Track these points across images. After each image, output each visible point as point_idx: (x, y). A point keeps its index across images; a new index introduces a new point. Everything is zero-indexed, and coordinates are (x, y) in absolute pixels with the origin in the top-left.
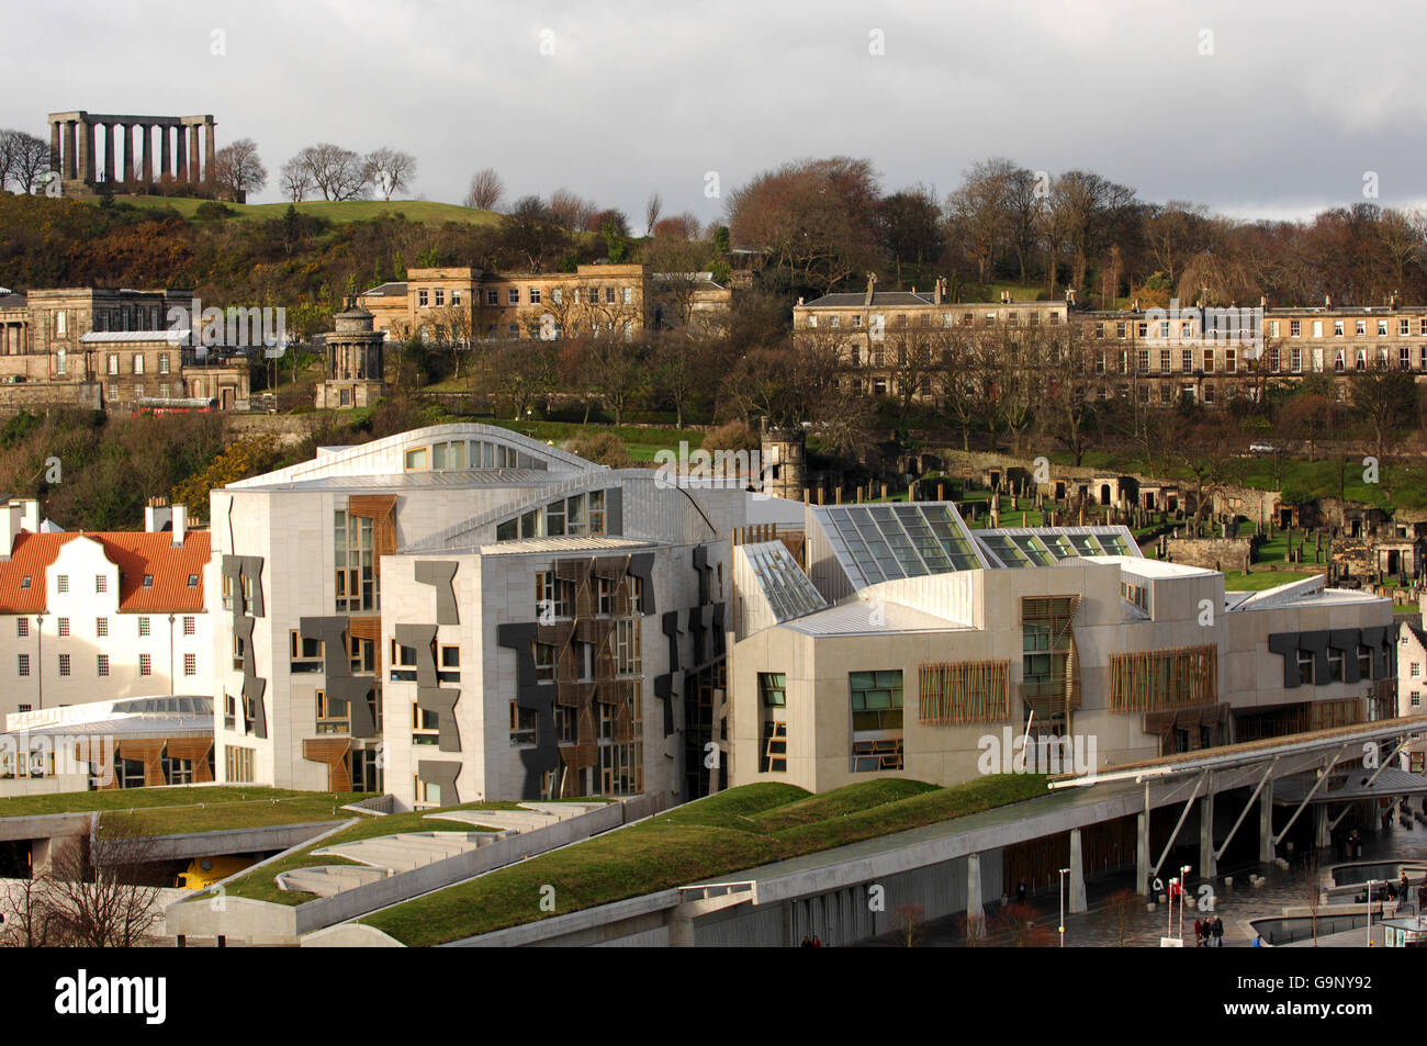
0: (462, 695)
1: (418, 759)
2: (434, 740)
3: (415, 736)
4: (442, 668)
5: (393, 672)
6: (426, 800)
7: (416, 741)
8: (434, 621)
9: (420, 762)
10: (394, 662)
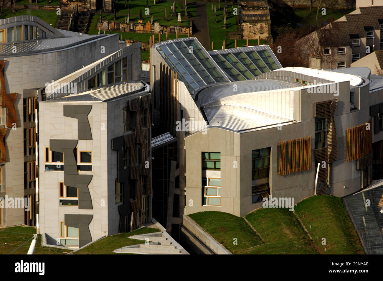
0: (94, 178)
1: (64, 214)
2: (74, 203)
3: (61, 201)
4: (79, 164)
5: (46, 166)
6: (67, 236)
7: (61, 203)
8: (76, 138)
9: (65, 215)
10: (47, 160)
